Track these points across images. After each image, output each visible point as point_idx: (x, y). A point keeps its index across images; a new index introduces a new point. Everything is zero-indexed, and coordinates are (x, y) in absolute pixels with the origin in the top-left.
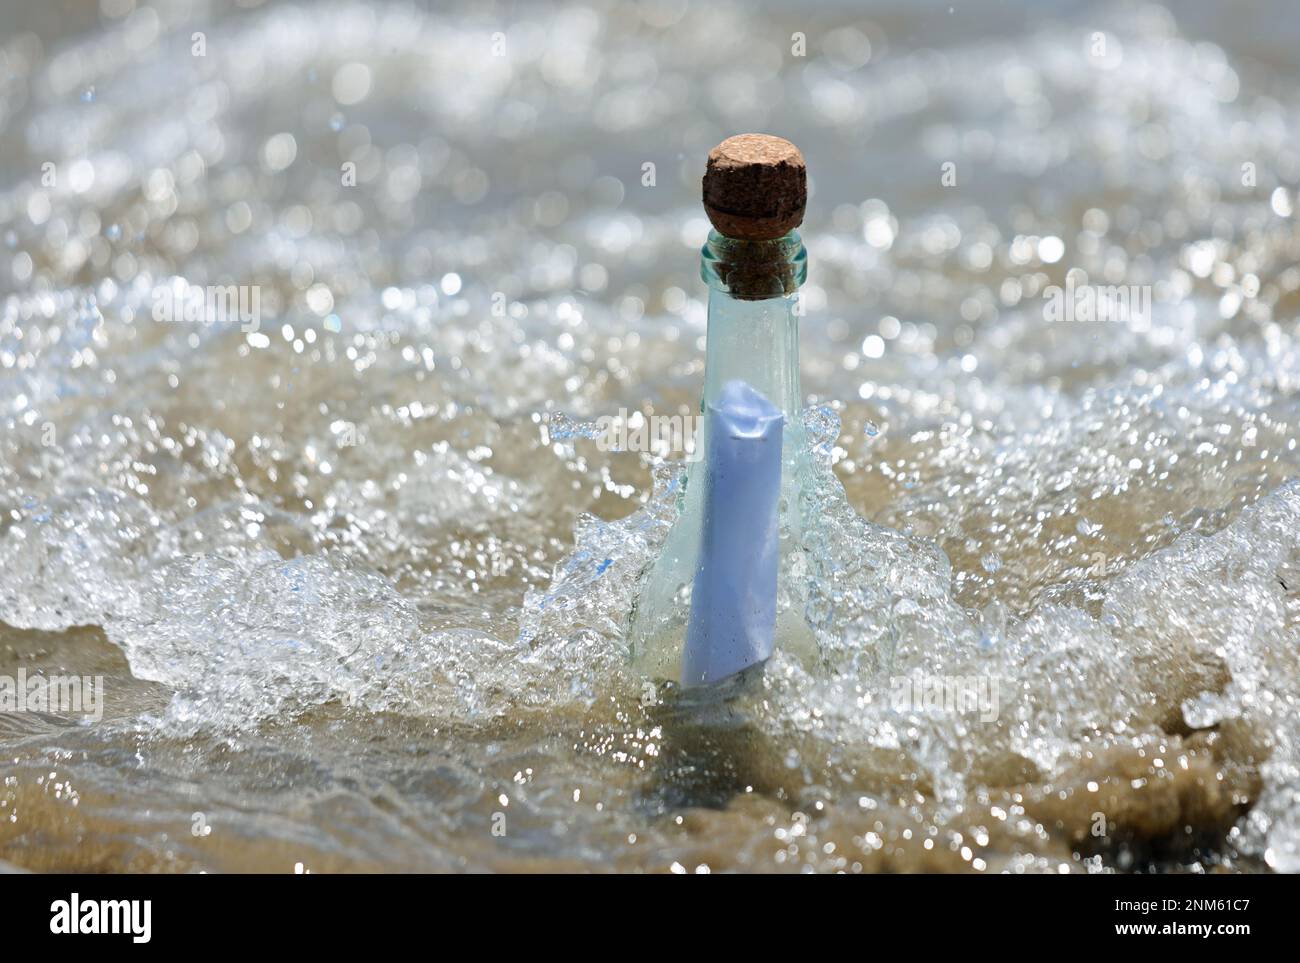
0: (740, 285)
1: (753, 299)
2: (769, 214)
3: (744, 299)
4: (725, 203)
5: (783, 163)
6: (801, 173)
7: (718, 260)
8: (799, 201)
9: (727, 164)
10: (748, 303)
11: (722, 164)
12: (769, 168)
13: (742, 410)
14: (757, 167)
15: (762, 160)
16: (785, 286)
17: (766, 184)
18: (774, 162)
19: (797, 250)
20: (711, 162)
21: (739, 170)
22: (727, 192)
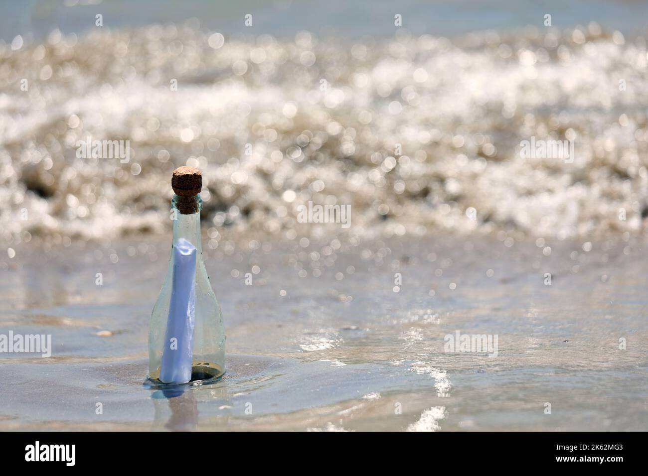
0: (183, 210)
1: (187, 214)
2: (192, 189)
3: (184, 214)
4: (178, 186)
5: (195, 174)
6: (200, 177)
7: (176, 203)
8: (200, 185)
9: (179, 174)
10: (186, 215)
11: (177, 174)
12: (191, 175)
13: (184, 247)
14: (188, 175)
15: (189, 173)
16: (196, 210)
17: (190, 180)
18: (193, 174)
19: (199, 200)
20: (174, 174)
21: (182, 176)
22: (179, 183)
